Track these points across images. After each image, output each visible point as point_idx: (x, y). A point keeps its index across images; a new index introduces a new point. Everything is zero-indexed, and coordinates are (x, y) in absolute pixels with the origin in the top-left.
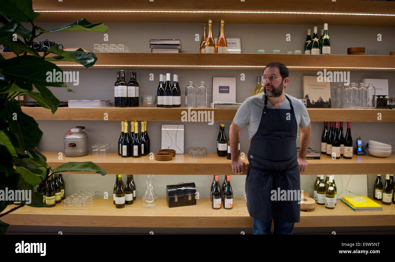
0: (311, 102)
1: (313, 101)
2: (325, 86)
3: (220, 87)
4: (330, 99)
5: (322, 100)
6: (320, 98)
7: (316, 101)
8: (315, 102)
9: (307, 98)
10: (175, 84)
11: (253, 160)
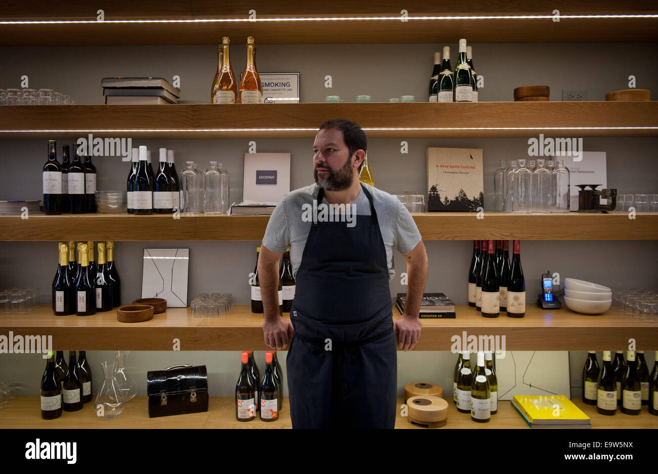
0: (442, 200)
1: (446, 198)
2: (472, 167)
3: (259, 173)
4: (481, 193)
5: (465, 195)
6: (462, 191)
7: (452, 198)
8: (451, 201)
9: (434, 192)
10: (162, 167)
11: (297, 321)
